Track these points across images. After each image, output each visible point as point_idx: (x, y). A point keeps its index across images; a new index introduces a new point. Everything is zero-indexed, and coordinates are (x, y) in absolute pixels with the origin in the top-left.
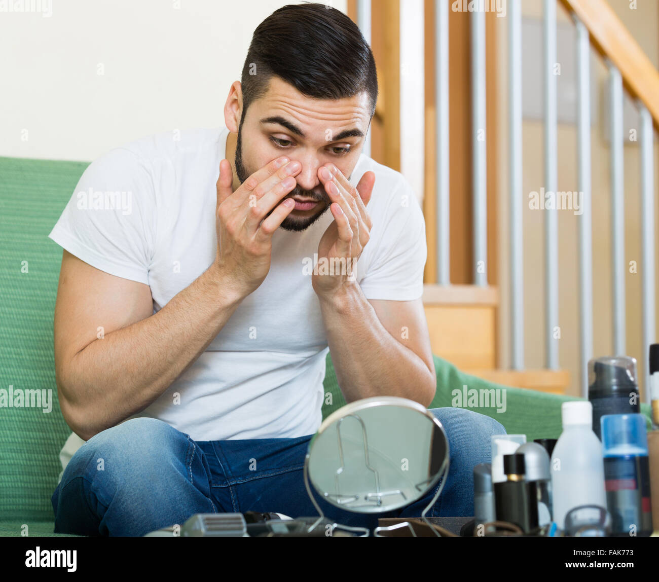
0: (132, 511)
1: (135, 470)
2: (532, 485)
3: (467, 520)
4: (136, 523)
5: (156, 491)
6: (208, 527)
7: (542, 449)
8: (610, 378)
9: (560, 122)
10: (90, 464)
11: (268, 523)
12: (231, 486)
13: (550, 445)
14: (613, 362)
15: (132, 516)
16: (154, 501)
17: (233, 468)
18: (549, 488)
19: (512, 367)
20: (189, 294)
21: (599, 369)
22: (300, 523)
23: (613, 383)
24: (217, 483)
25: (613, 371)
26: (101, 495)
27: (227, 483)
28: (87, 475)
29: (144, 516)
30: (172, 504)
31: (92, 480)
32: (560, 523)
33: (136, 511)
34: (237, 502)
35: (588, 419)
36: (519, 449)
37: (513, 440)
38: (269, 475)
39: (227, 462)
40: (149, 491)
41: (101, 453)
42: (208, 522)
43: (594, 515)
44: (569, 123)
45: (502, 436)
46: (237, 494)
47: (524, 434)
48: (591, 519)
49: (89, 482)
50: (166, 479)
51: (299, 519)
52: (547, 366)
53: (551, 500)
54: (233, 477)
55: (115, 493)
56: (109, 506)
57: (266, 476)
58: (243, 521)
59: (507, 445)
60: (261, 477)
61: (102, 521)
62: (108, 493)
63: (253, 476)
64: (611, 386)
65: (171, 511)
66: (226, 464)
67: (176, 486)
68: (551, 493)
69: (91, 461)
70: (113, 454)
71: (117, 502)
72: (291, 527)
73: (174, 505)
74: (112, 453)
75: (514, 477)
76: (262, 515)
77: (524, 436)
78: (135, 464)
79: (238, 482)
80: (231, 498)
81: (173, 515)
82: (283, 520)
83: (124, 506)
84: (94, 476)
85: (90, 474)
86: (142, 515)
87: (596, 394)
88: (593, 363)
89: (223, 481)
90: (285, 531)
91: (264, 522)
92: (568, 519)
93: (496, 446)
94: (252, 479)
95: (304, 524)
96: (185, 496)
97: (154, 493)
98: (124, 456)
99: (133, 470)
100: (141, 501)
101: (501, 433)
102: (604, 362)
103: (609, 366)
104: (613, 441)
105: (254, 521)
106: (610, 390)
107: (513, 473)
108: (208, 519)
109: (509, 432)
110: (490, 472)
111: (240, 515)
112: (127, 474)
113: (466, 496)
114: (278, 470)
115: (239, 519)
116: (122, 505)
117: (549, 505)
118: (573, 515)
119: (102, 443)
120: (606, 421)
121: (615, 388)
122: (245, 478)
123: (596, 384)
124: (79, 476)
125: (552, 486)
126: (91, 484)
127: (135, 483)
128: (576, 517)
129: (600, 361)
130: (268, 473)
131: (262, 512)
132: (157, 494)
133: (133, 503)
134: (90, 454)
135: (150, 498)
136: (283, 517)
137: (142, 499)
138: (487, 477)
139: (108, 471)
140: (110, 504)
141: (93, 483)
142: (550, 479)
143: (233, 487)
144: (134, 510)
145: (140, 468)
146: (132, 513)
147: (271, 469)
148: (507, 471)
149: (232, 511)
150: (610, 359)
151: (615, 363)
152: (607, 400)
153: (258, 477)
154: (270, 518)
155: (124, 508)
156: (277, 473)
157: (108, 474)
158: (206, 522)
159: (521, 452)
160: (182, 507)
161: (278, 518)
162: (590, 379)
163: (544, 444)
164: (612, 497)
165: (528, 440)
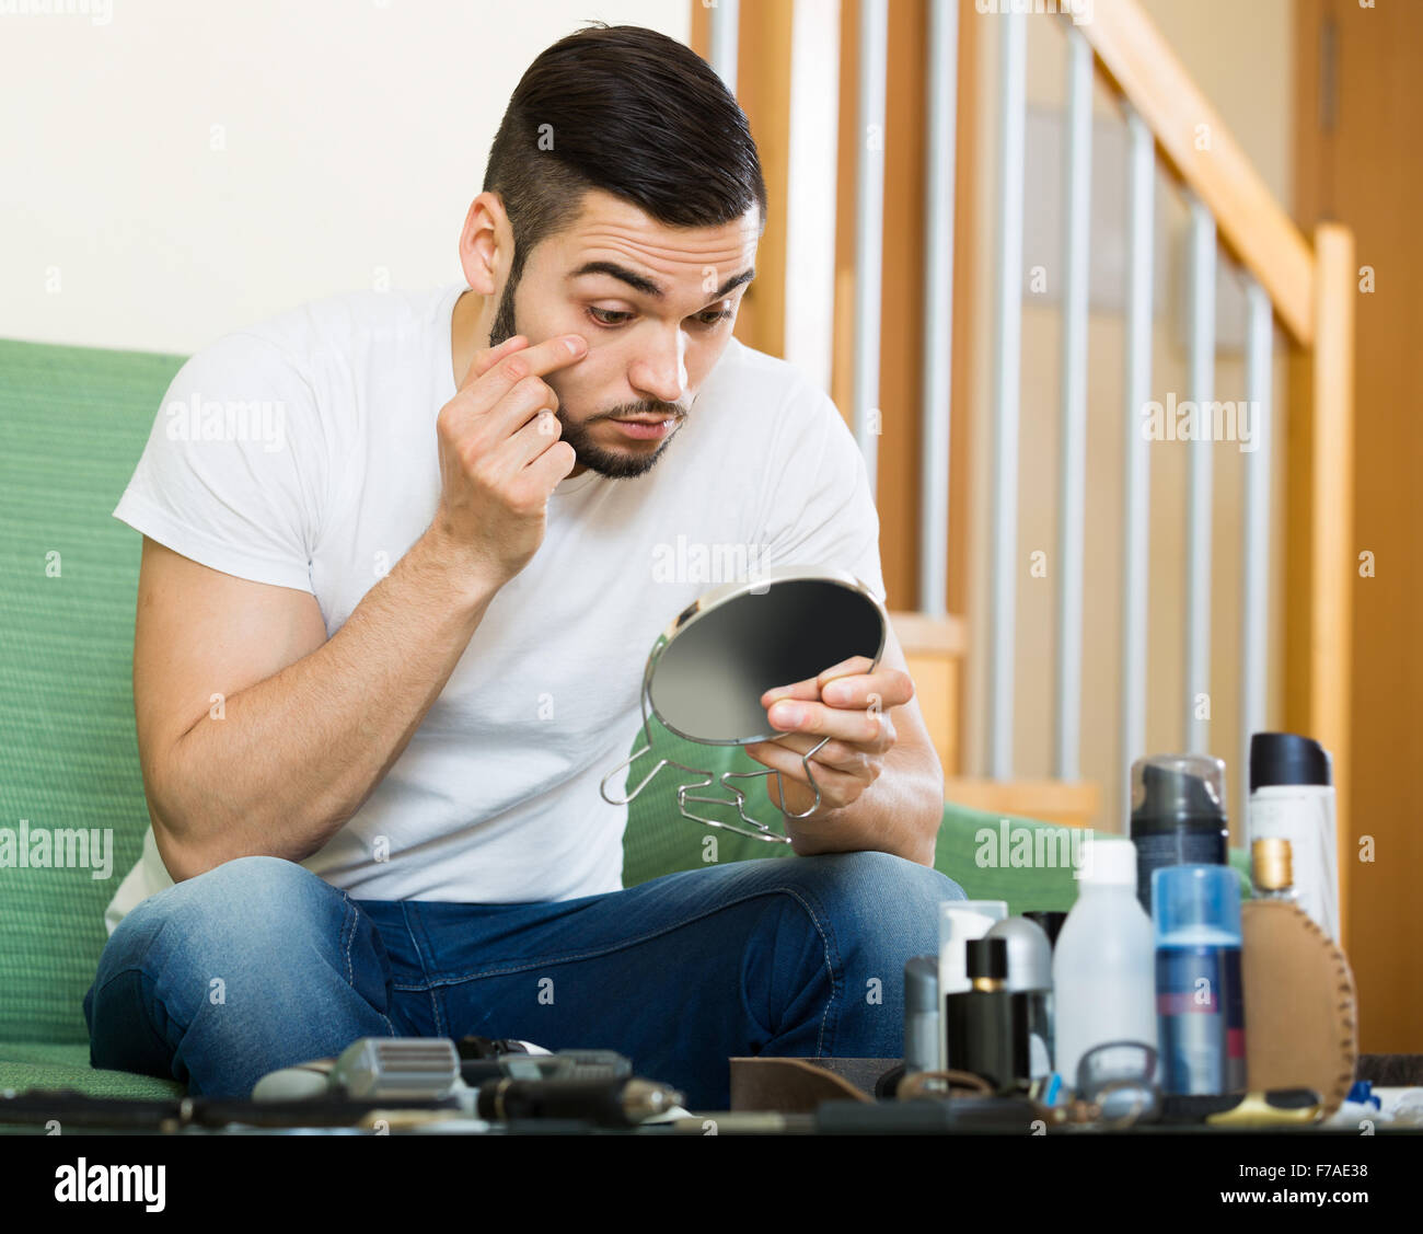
0: (231, 1037)
1: (239, 957)
2: (1020, 999)
3: (891, 1063)
4: (239, 1060)
5: (281, 1001)
6: (385, 1063)
7: (1037, 930)
8: (1172, 797)
9: (1096, 309)
10: (154, 944)
11: (502, 1059)
12: (434, 989)
13: (1053, 924)
14: (1180, 766)
15: (233, 1046)
16: (276, 1019)
17: (439, 955)
18: (1049, 1007)
19: (989, 773)
20: (387, 592)
21: (1152, 778)
22: (564, 1062)
23: (1179, 807)
24: (406, 982)
25: (1179, 783)
26: (173, 1005)
27: (426, 984)
28: (148, 965)
29: (256, 1046)
30: (311, 1024)
31: (158, 976)
32: (1068, 1074)
33: (240, 1037)
34: (444, 1020)
35: (1128, 874)
36: (993, 928)
37: (983, 912)
38: (509, 971)
39: (428, 941)
40: (267, 999)
41: (177, 923)
42: (386, 1054)
43: (1134, 1061)
44: (1110, 309)
45: (959, 903)
46: (445, 1005)
47: (1002, 900)
48: (1129, 1069)
49: (152, 978)
50: (301, 977)
51: (565, 1053)
52: (1055, 772)
53: (1053, 1030)
54: (439, 972)
55: (200, 1004)
56: (188, 1026)
57: (503, 971)
58: (454, 1054)
59: (970, 921)
60: (492, 974)
61: (176, 1056)
62: (188, 1001)
63: (477, 972)
64: (1175, 812)
65: (308, 1039)
66: (426, 945)
67: (320, 990)
68: (1053, 1017)
69: (157, 939)
70: (198, 927)
71: (204, 1020)
72: (546, 1069)
73: (315, 1027)
74: (198, 923)
75: (985, 984)
76: (493, 1043)
77: (1003, 905)
78: (241, 946)
79: (448, 983)
80: (432, 1013)
81: (313, 1045)
82: (533, 1056)
83: (218, 1027)
84: (162, 967)
85: (154, 963)
86: (251, 1046)
87: (1146, 828)
88: (1141, 769)
89: (419, 979)
90: (535, 1075)
91: (495, 1057)
92: (1084, 1067)
93: (949, 922)
94: (474, 977)
95: (572, 1064)
96: (337, 1009)
97: (276, 1003)
98: (220, 930)
99: (236, 957)
100: (250, 1018)
101: (956, 898)
102: (1163, 766)
103: (1170, 775)
104: (1174, 919)
105: (477, 1055)
106: (1174, 821)
107: (983, 976)
108: (385, 1049)
109: (971, 896)
110: (935, 972)
111: (448, 1043)
112: (225, 964)
113: (884, 1022)
114: (526, 961)
115: (446, 1049)
116: (214, 1024)
117: (1049, 1040)
118: (1094, 1060)
119: (179, 905)
120: (1163, 879)
121: (1182, 816)
122: (461, 975)
123: (1145, 806)
124: (134, 967)
125: (1054, 1001)
126: (155, 983)
127: (240, 982)
128: (1098, 1064)
129: (1154, 764)
130: (507, 967)
131: (494, 1039)
132: (282, 1005)
133: (234, 1022)
134: (155, 926)
135: (269, 1012)
136: (532, 1049)
137: (252, 1014)
138: (931, 981)
139: (189, 959)
140: (190, 1022)
141: (159, 983)
142: (1051, 989)
143: (438, 992)
144: (237, 1035)
145: (249, 954)
146: (234, 1040)
147: (513, 959)
148: (973, 971)
149: (434, 1034)
150: (1176, 758)
151: (1184, 769)
152: (1165, 839)
153: (486, 974)
154: (508, 1051)
155: (218, 1032)
156: (524, 968)
157: (188, 964)
158: (383, 1054)
159: (999, 934)
160: (332, 1031)
161: (524, 1051)
162: (1133, 798)
163: (1042, 920)
164: (1169, 1026)
165: (1011, 912)
